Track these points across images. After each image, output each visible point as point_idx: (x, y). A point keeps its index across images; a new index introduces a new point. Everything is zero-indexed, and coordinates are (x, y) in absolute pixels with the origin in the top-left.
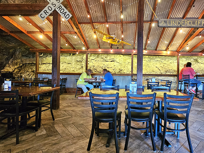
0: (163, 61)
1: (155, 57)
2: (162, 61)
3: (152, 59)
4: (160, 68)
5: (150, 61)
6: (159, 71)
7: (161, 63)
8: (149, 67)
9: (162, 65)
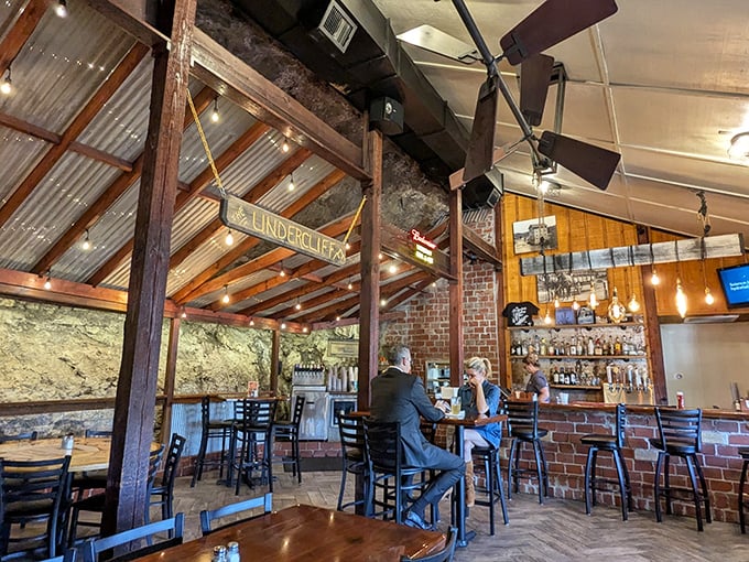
0: (95, 330)
1: (51, 310)
2: (89, 329)
3: (37, 315)
4: (80, 366)
5: (26, 328)
6: (79, 380)
7: (85, 339)
8: (22, 359)
9: (91, 351)
